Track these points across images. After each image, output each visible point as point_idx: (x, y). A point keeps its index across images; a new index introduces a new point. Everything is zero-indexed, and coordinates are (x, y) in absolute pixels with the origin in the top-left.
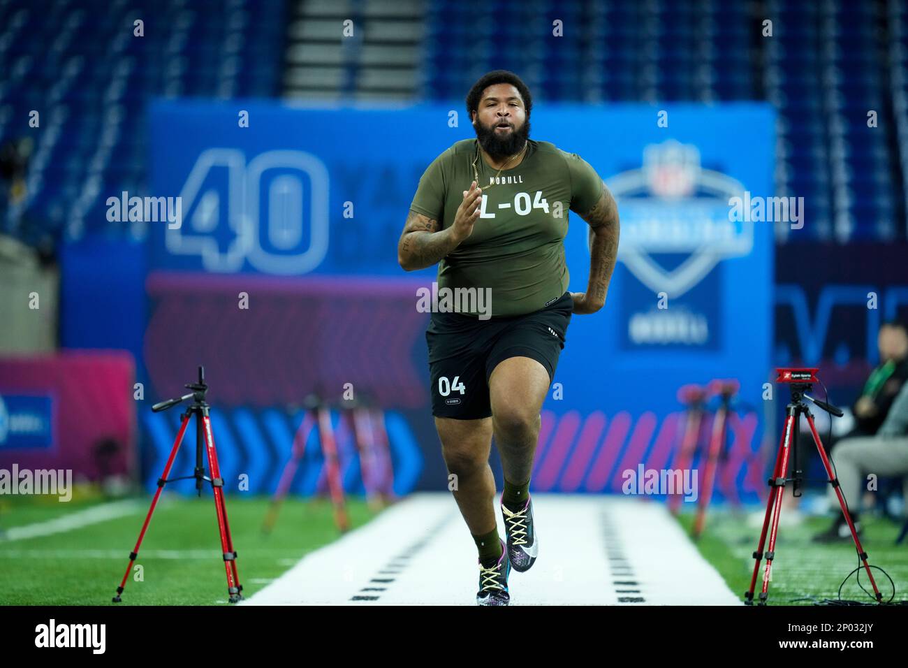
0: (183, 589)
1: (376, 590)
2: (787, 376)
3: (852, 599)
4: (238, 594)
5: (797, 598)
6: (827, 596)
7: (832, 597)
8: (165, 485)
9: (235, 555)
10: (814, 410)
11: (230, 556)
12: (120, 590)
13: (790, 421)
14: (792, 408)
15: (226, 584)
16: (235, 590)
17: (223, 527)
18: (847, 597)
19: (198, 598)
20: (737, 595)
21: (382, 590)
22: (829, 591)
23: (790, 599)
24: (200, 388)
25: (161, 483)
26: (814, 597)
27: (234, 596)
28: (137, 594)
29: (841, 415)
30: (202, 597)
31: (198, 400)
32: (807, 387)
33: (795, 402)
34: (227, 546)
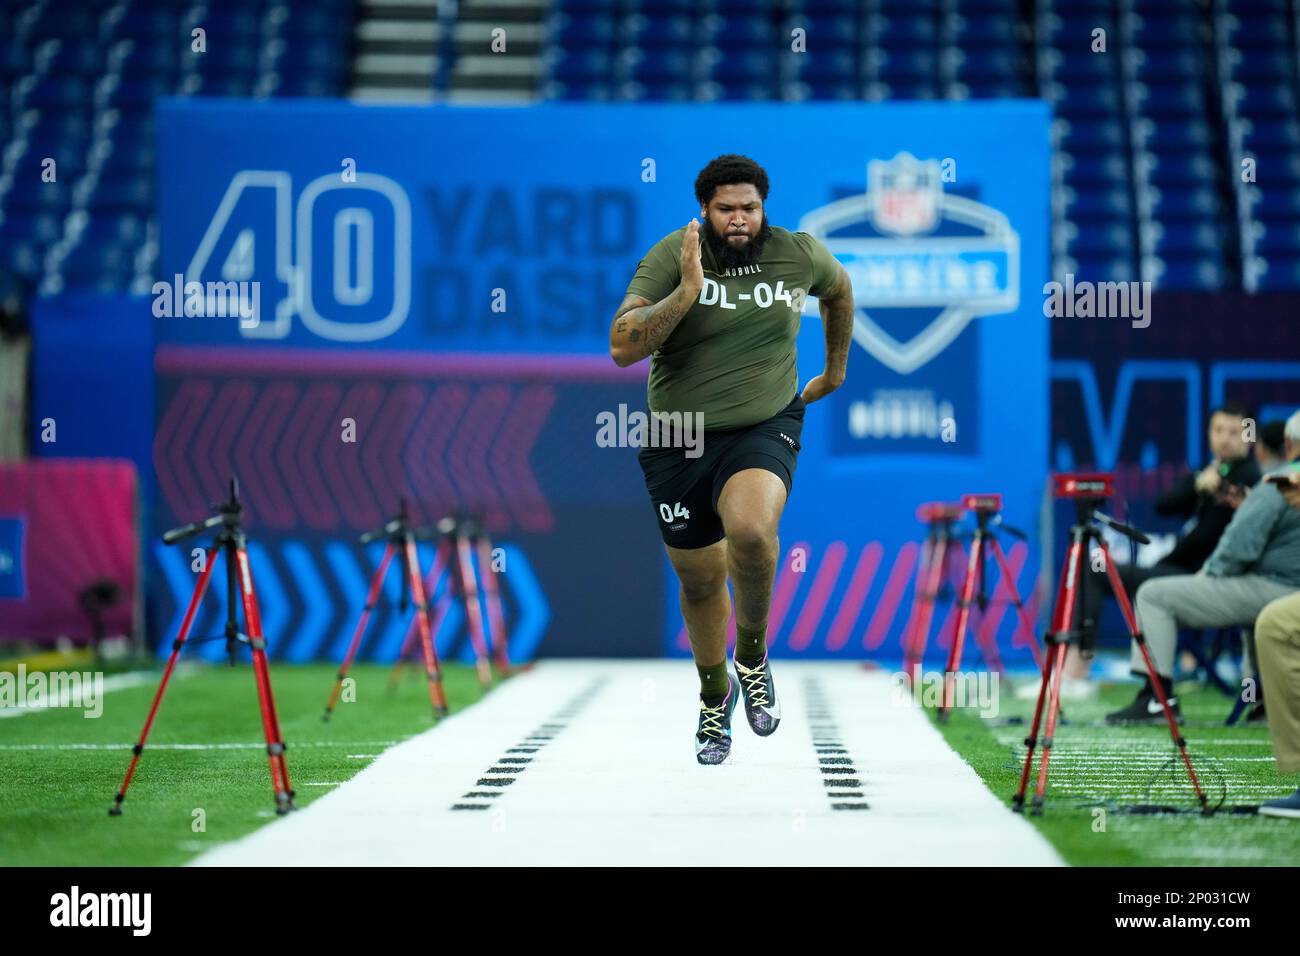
0: (210, 796)
1: (486, 795)
2: (1071, 486)
3: (1164, 804)
4: (289, 802)
5: (1086, 803)
6: (1128, 800)
7: (1136, 800)
8: (183, 648)
9: (284, 747)
10: (1109, 535)
11: (277, 748)
12: (120, 798)
13: (1076, 551)
14: (1078, 532)
15: (271, 788)
16: (284, 796)
17: (266, 708)
18: (1159, 800)
19: (232, 808)
20: (1001, 798)
21: (494, 795)
22: (1131, 792)
23: (1076, 804)
24: (232, 508)
25: (177, 646)
26: (1110, 800)
27: (284, 807)
28: (143, 803)
29: (1147, 542)
30: (236, 806)
31: (229, 526)
32: (1099, 502)
33: (1082, 522)
34: (273, 734)
